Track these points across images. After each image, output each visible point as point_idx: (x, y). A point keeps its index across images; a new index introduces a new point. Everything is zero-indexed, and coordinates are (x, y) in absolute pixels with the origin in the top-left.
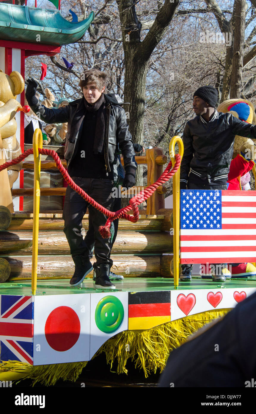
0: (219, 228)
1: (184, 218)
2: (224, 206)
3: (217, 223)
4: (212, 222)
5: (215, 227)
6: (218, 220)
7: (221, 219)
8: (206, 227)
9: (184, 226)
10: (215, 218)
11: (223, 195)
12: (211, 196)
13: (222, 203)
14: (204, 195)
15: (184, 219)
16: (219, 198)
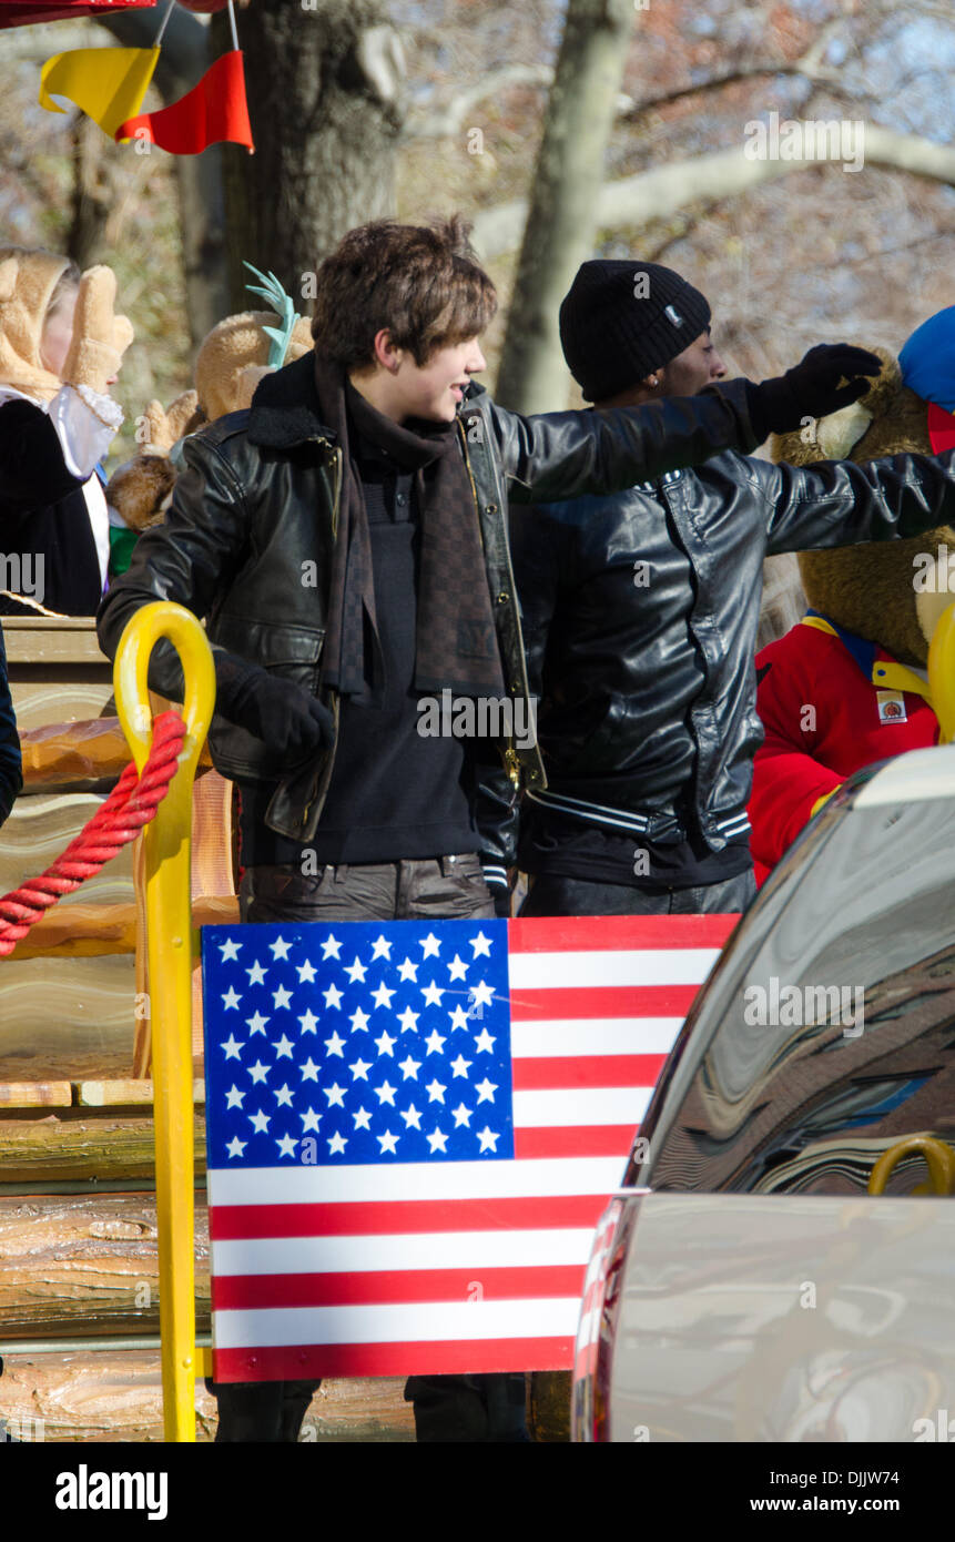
0: (489, 1155)
1: (235, 1098)
2: (527, 1015)
3: (477, 1123)
4: (436, 1117)
5: (463, 1148)
6: (486, 1102)
7: (503, 1097)
8: (393, 1150)
9: (236, 1147)
10: (461, 1091)
11: (519, 949)
12: (426, 956)
13: (511, 1001)
14: (375, 956)
15: (235, 1108)
16: (493, 970)
